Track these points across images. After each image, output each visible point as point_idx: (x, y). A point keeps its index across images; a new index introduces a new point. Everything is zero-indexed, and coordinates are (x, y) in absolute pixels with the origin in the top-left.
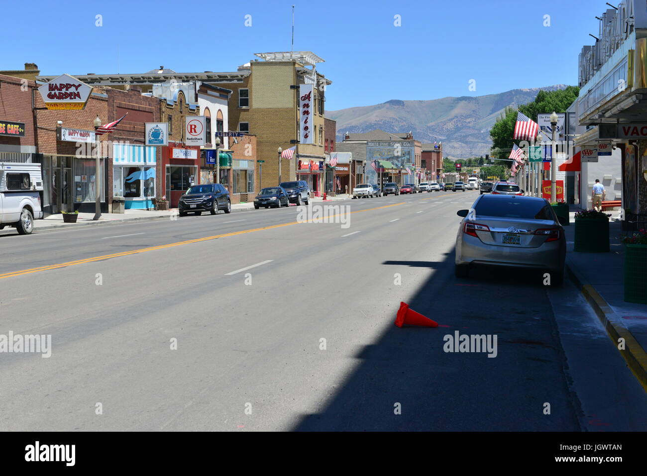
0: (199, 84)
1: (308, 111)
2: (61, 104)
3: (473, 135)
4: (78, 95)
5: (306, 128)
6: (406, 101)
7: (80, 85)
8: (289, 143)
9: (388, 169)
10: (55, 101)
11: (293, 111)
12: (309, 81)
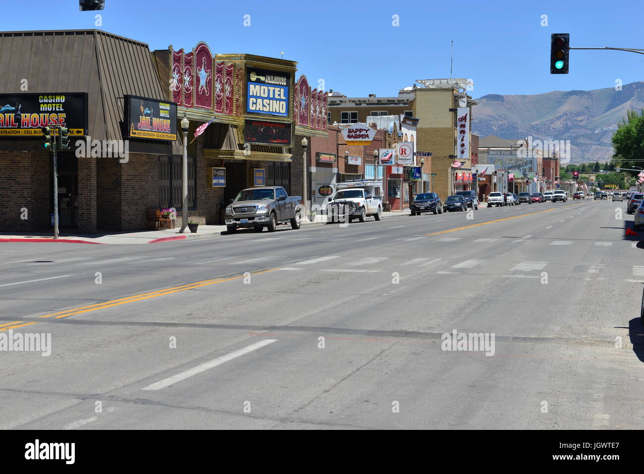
0: (402, 117)
1: (464, 131)
2: (356, 142)
3: (586, 136)
4: (367, 136)
5: (463, 145)
6: (505, 96)
7: (369, 130)
8: (448, 158)
9: (518, 179)
10: (352, 139)
11: (452, 130)
12: (463, 104)
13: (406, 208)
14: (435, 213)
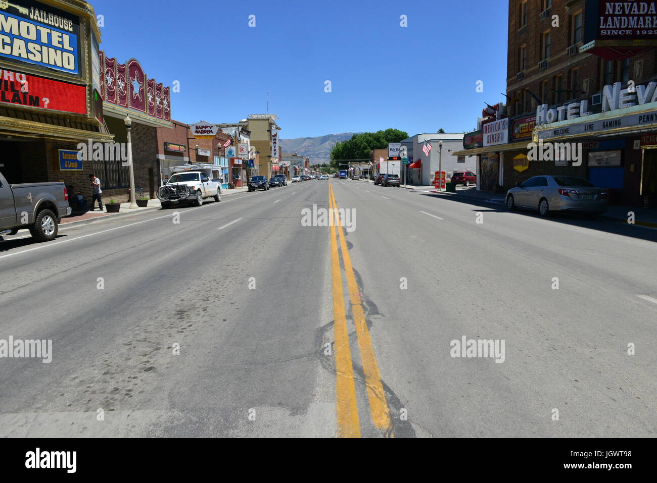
0: (240, 128)
1: (276, 142)
2: (202, 136)
3: (313, 154)
4: (212, 131)
5: (275, 150)
7: (212, 127)
8: (267, 157)
10: (199, 134)
11: (268, 142)
12: (274, 127)
13: (245, 186)
14: (265, 190)
